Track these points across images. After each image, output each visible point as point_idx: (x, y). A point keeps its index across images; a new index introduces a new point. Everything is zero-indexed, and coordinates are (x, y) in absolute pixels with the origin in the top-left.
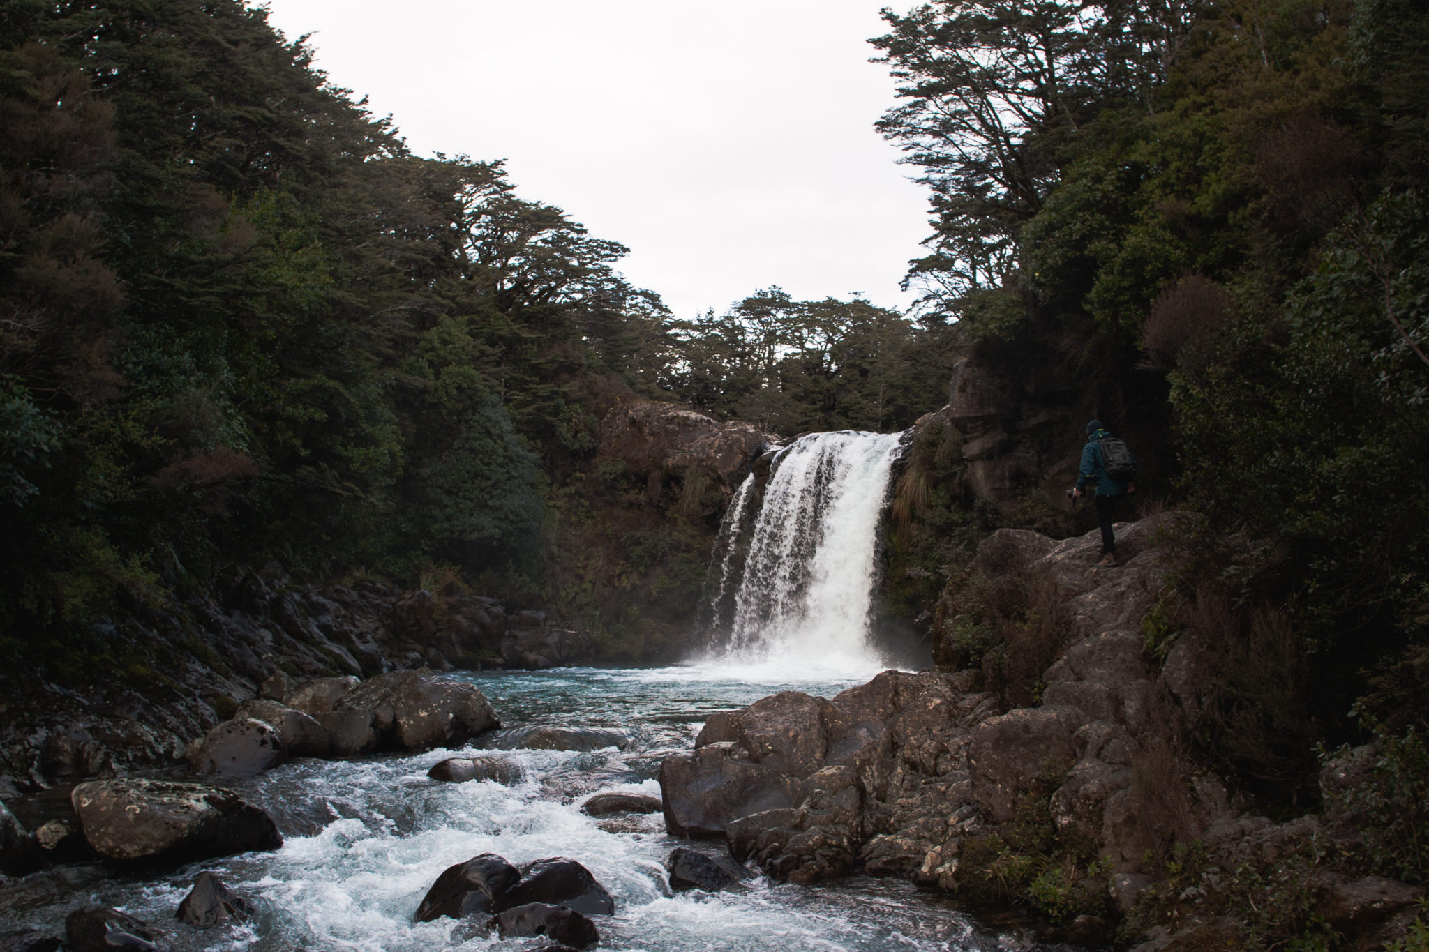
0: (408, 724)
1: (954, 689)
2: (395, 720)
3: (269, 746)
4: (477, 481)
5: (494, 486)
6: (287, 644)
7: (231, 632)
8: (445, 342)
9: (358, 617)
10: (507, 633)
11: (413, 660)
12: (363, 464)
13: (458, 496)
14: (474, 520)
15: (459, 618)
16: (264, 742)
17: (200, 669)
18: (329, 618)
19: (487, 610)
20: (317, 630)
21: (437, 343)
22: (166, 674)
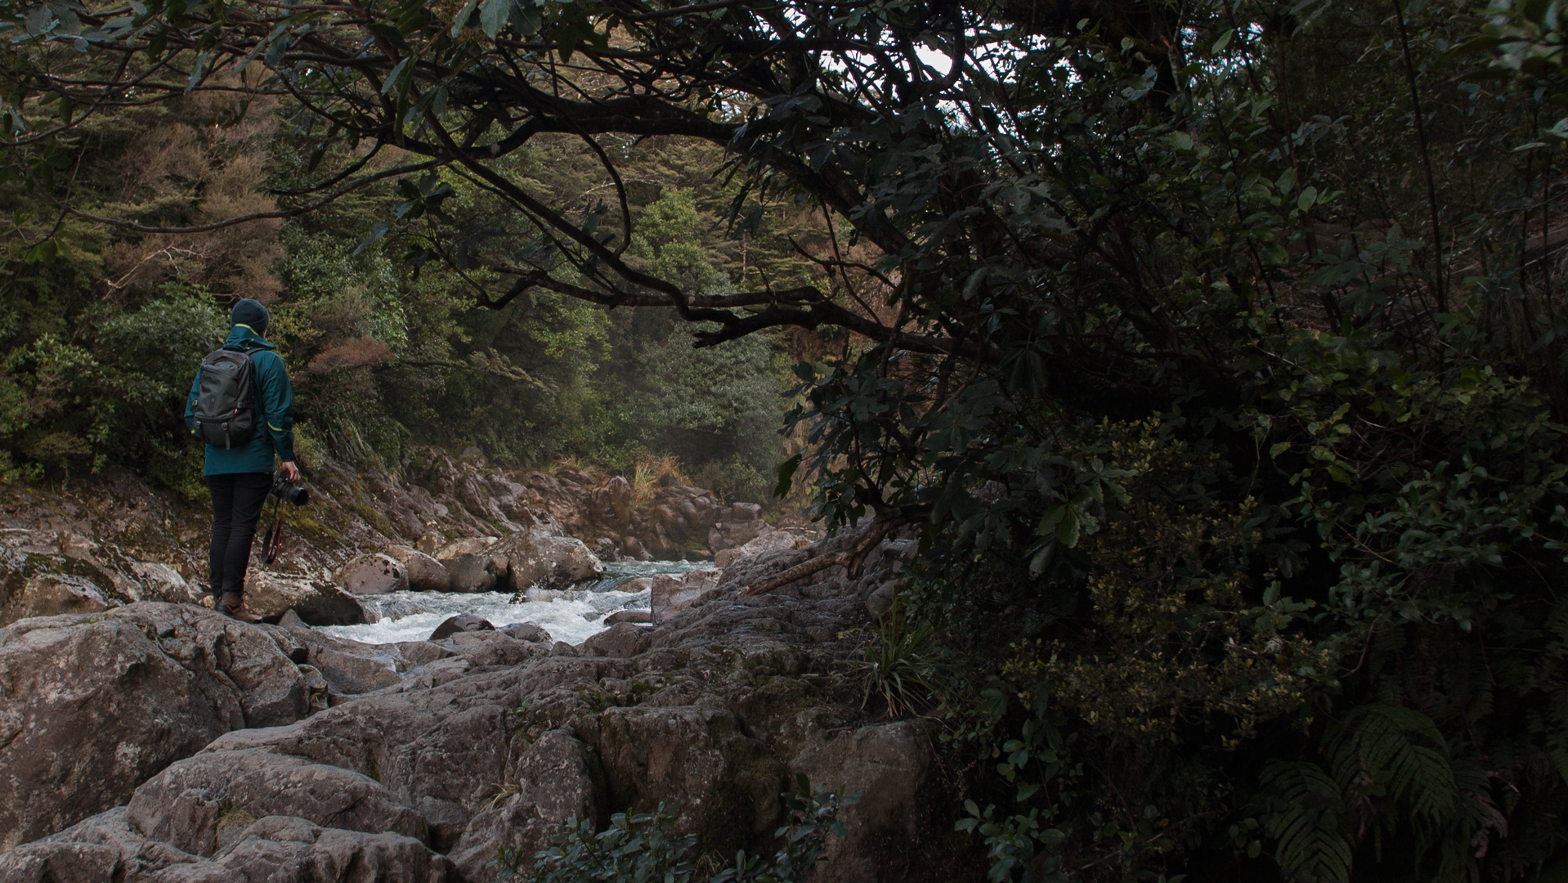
0: (519, 571)
2: (509, 567)
3: (391, 575)
4: (699, 366)
5: (717, 371)
6: (466, 520)
7: (402, 502)
8: (667, 217)
9: (552, 502)
10: (718, 525)
11: (603, 545)
12: (559, 349)
13: (677, 383)
14: (694, 408)
15: (664, 508)
16: (387, 572)
17: (362, 526)
18: (511, 498)
19: (693, 500)
20: (496, 509)
21: (658, 218)
22: (331, 528)
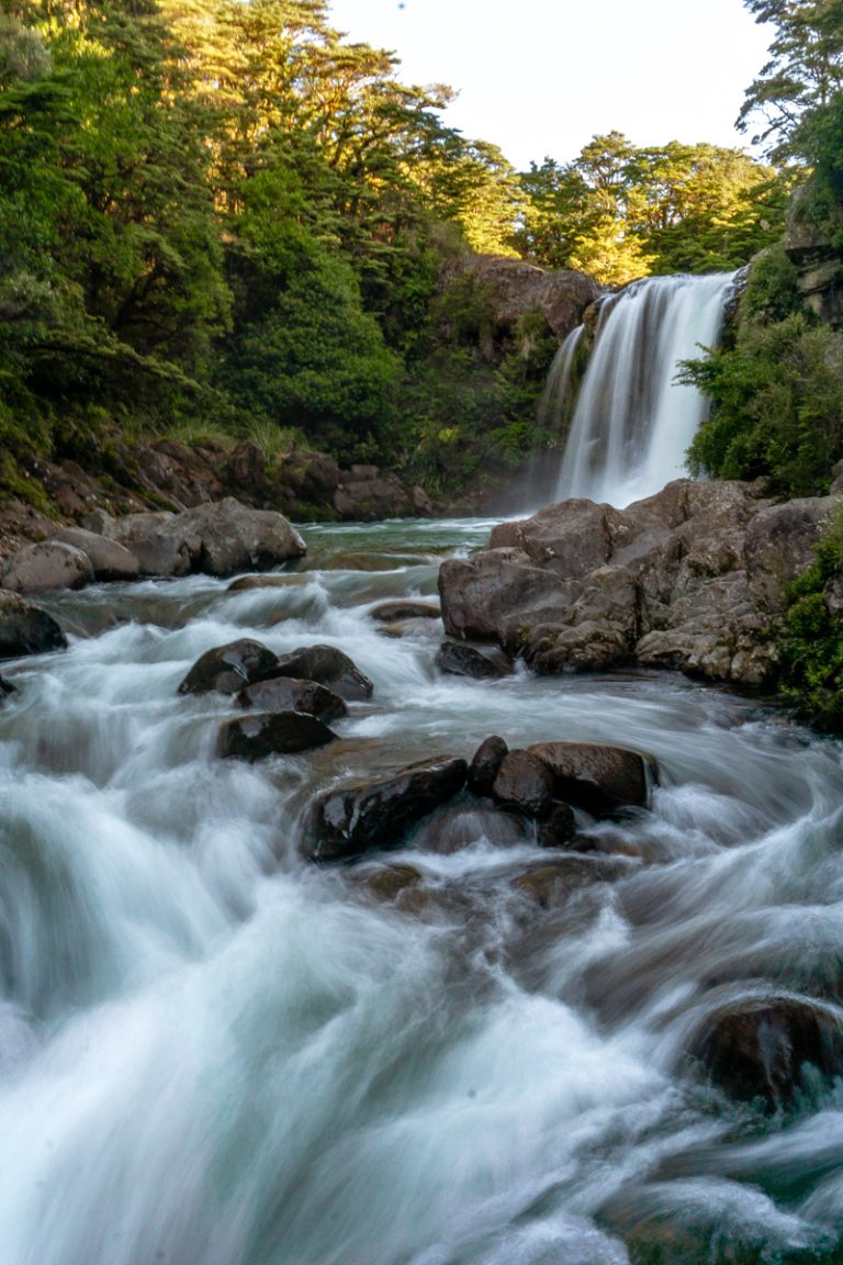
0: (216, 552)
1: (746, 494)
2: (203, 547)
3: (73, 567)
10: (340, 486)
16: (68, 563)
18: (159, 468)
19: (319, 464)
20: (147, 480)
